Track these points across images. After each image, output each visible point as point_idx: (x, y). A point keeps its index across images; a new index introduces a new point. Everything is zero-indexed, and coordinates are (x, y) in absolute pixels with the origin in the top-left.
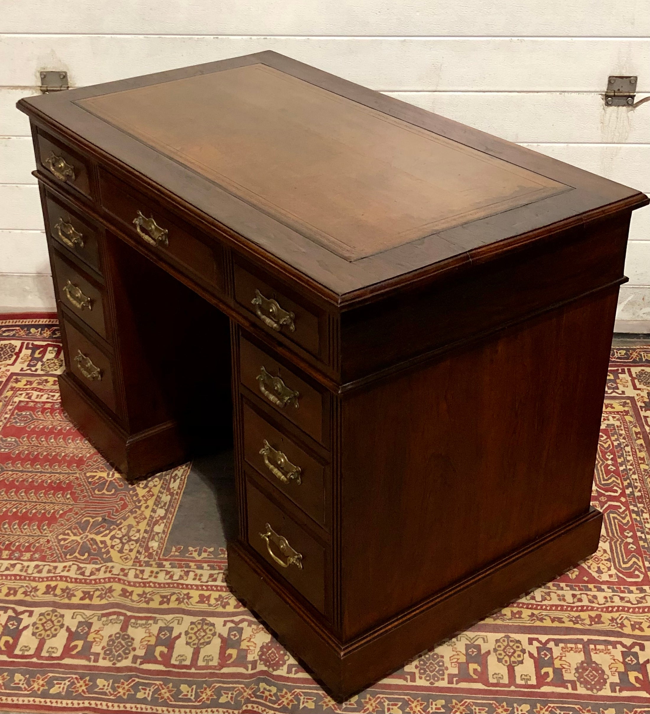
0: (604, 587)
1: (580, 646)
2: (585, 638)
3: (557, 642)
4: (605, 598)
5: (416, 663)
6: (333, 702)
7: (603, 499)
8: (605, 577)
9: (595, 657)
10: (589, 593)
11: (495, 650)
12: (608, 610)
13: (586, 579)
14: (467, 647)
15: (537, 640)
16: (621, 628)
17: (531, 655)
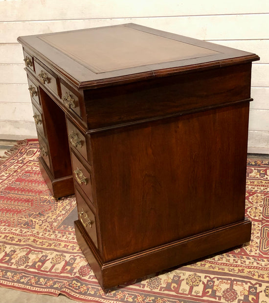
0: (251, 258)
1: (229, 282)
2: (233, 278)
3: (218, 279)
4: (250, 262)
5: (148, 280)
6: (103, 293)
7: (264, 221)
8: (253, 254)
9: (235, 287)
10: (242, 259)
11: (187, 279)
12: (249, 267)
13: (243, 253)
14: (174, 276)
15: (209, 277)
16: (253, 276)
17: (203, 283)
